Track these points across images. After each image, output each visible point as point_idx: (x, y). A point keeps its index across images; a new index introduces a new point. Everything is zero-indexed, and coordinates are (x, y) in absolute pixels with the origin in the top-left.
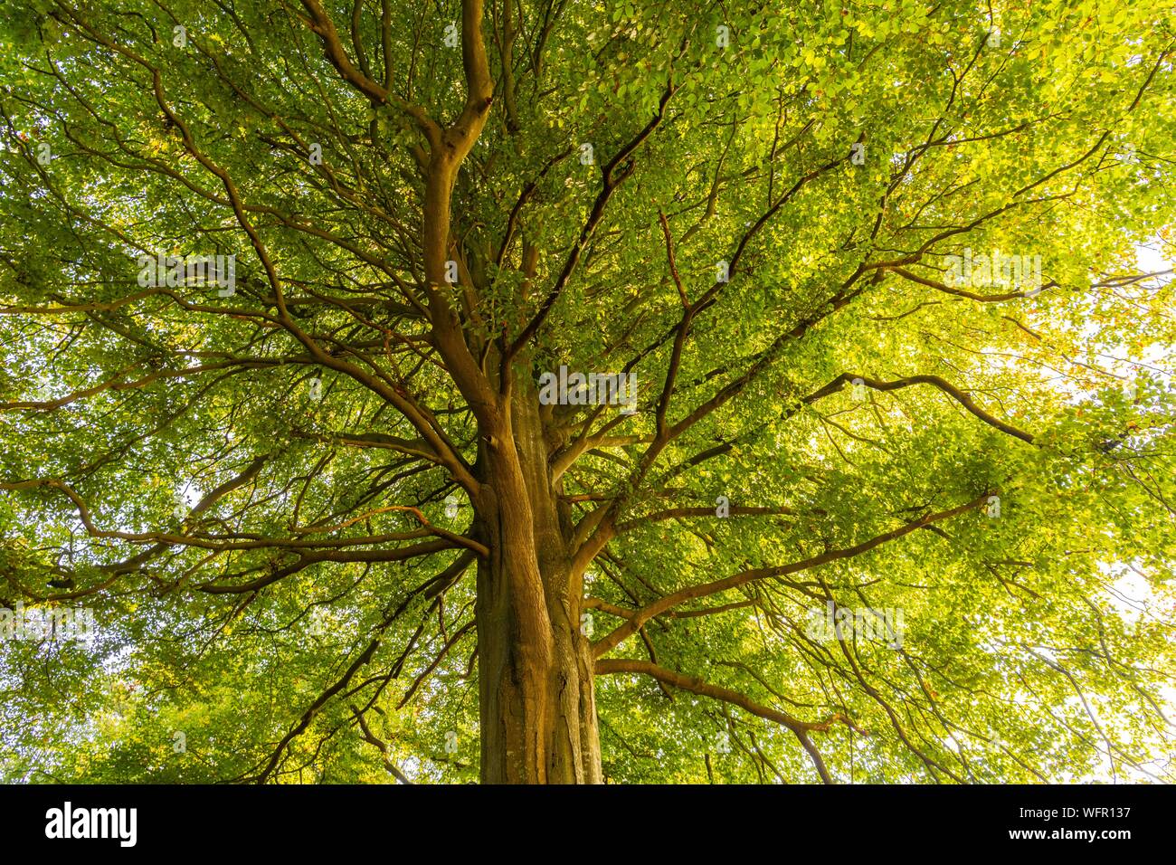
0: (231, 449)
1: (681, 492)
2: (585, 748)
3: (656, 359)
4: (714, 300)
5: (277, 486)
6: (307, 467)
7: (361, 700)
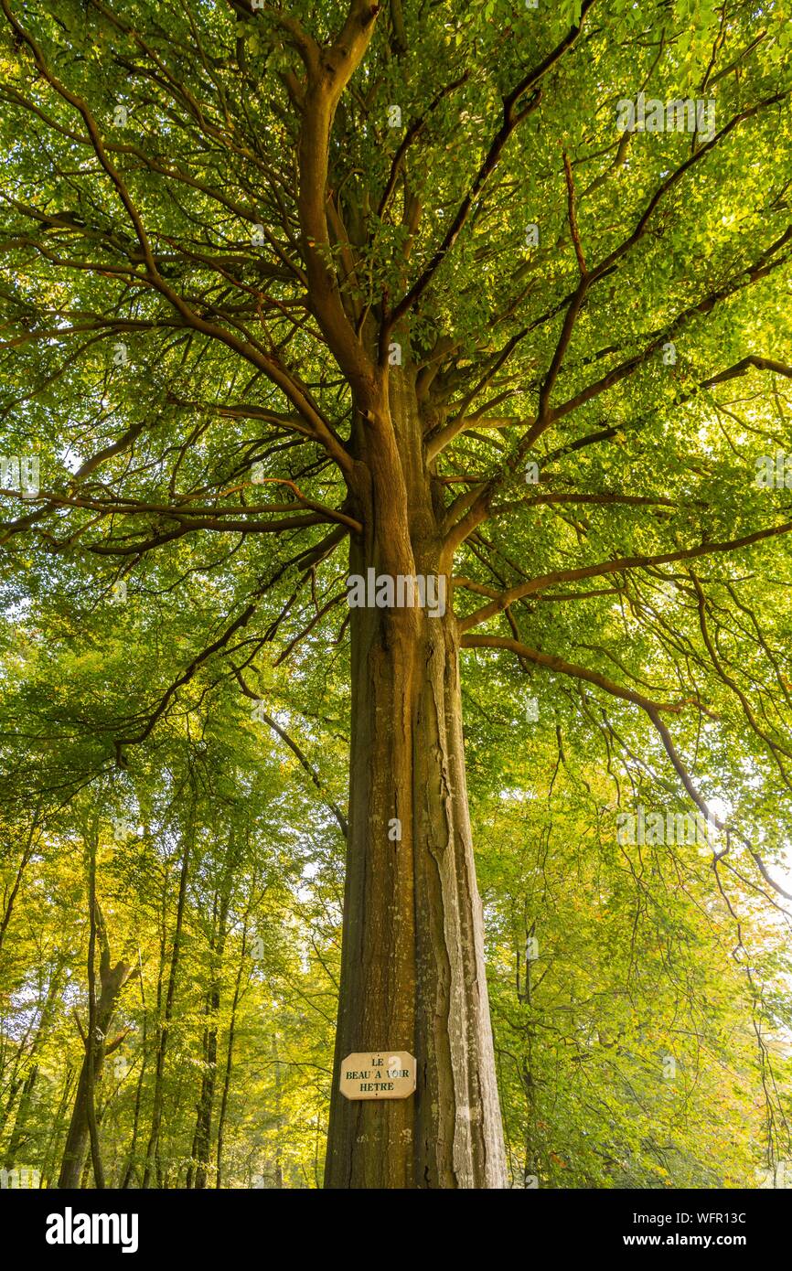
0: (107, 416)
1: (558, 478)
2: (448, 710)
3: (544, 335)
4: (616, 267)
5: (153, 455)
6: (181, 438)
7: (238, 659)
